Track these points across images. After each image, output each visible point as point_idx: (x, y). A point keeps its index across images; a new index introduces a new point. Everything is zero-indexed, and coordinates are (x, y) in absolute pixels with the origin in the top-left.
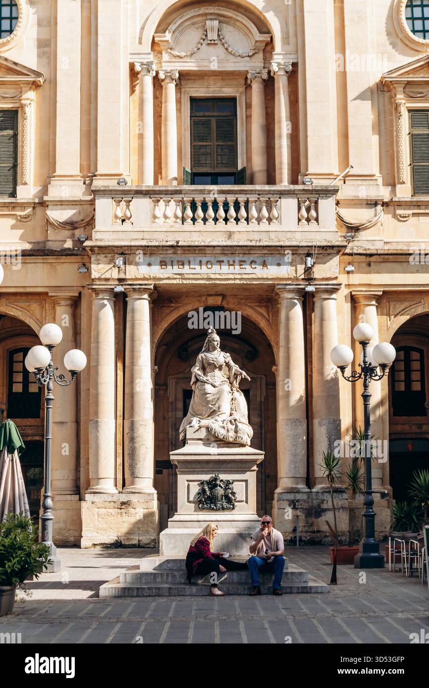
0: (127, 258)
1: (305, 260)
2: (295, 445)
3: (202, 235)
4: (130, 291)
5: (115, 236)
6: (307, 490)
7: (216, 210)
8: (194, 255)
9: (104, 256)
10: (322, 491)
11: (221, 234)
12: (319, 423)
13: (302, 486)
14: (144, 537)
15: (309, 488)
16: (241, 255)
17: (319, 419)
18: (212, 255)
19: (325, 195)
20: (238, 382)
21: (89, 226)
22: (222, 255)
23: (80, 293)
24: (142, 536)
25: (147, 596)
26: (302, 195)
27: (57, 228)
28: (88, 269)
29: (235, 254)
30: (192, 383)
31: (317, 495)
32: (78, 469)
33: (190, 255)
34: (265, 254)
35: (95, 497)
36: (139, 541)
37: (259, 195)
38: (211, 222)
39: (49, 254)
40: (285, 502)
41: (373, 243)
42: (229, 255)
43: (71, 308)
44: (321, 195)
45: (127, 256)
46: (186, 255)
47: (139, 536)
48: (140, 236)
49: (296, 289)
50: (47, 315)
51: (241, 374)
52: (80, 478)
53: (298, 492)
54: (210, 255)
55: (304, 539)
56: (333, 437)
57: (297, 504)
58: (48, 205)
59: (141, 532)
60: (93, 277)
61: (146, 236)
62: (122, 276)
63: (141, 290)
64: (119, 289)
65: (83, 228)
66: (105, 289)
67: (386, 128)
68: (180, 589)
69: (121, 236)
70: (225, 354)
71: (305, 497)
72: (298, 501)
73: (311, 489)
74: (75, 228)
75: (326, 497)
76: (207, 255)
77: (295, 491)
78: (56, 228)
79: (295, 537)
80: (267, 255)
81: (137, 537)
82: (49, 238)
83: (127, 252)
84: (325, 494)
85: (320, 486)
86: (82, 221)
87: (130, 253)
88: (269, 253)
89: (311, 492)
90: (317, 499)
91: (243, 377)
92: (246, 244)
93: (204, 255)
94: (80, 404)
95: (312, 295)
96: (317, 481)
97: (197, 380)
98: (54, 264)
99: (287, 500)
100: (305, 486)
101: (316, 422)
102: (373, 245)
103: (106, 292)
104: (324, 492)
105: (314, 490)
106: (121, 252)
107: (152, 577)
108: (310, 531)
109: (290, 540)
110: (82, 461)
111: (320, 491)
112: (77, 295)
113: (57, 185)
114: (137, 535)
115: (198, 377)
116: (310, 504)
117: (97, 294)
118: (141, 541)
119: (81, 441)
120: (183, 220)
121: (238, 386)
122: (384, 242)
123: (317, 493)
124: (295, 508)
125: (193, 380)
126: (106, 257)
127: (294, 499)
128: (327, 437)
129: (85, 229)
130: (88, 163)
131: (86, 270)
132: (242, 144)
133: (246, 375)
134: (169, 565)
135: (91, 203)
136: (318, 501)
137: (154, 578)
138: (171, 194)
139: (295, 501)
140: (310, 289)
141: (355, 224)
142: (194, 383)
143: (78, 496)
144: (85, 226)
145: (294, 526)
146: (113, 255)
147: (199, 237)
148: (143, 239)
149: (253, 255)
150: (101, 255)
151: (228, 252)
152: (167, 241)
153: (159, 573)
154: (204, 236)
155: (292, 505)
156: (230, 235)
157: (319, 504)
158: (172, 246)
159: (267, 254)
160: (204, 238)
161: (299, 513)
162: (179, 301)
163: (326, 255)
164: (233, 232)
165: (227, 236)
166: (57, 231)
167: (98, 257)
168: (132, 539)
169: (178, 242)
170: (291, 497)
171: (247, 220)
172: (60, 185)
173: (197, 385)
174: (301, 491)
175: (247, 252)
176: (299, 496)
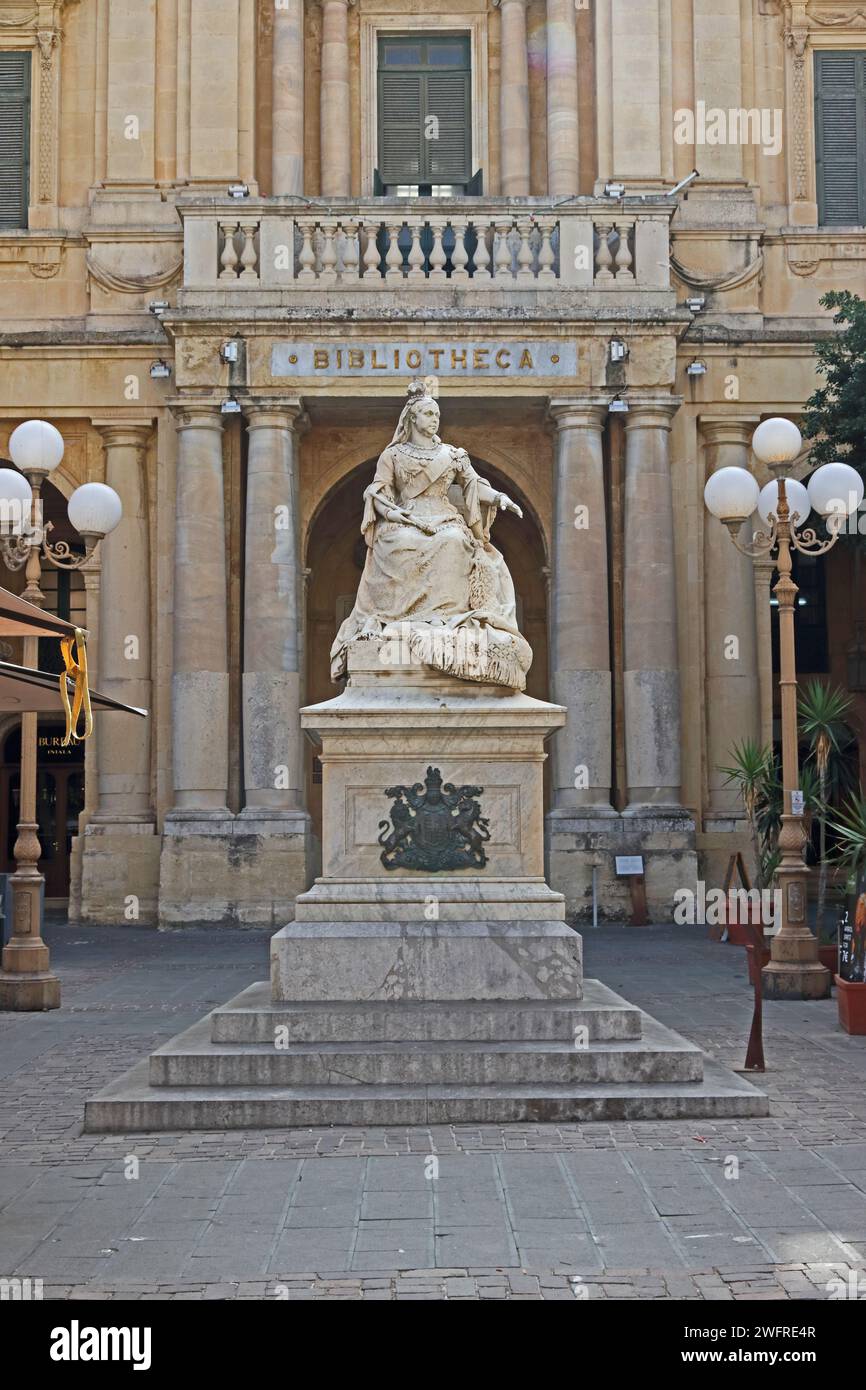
0: (247, 346)
1: (607, 350)
2: (587, 723)
3: (399, 299)
4: (254, 412)
5: (222, 300)
6: (614, 813)
7: (427, 248)
8: (383, 339)
9: (202, 340)
10: (644, 815)
11: (439, 297)
12: (636, 679)
13: (603, 806)
14: (284, 908)
15: (616, 809)
16: (478, 339)
17: (636, 671)
18: (421, 338)
19: (648, 218)
20: (489, 525)
21: (173, 285)
22: (440, 339)
23: (155, 421)
24: (279, 906)
25: (227, 1128)
26: (602, 217)
27: (110, 289)
28: (170, 372)
29: (466, 336)
30: (364, 525)
31: (633, 824)
32: (153, 773)
33: (376, 339)
34: (528, 336)
35: (185, 829)
36: (273, 916)
37: (515, 216)
38: (416, 273)
39: (91, 341)
40: (569, 836)
41: (742, 318)
42: (455, 338)
43: (138, 451)
44: (640, 217)
45: (248, 341)
46: (367, 338)
47: (273, 907)
48: (274, 299)
49: (590, 408)
50: (91, 465)
51: (497, 502)
52: (156, 790)
53: (596, 817)
54: (416, 339)
55: (607, 911)
56: (665, 708)
57: (592, 841)
58: (90, 243)
59: (277, 898)
60: (178, 383)
61: (288, 300)
62: (237, 382)
63: (275, 408)
64: (232, 407)
65: (161, 290)
66: (203, 408)
67: (769, 90)
68: (325, 1107)
69: (235, 299)
70: (454, 449)
71: (609, 828)
72: (594, 835)
73: (620, 812)
74: (145, 290)
75: (653, 828)
76: (411, 339)
77: (588, 816)
78: (106, 290)
79: (590, 908)
80: (531, 339)
81: (270, 909)
82: (93, 310)
83: (247, 333)
84: (650, 822)
85: (639, 806)
86: (160, 274)
87: (253, 333)
88: (535, 333)
89: (620, 817)
90: (634, 831)
91: (504, 508)
92: (489, 314)
93: (405, 339)
94: (156, 643)
95: (622, 419)
96: (632, 797)
97: (379, 518)
98: (103, 362)
99: (572, 833)
100: (608, 806)
101: (630, 676)
102: (743, 322)
103: (205, 414)
104: (647, 817)
105: (625, 814)
106: (235, 333)
107: (246, 1067)
108: (618, 895)
109: (578, 914)
110: (161, 758)
111: (639, 815)
112: (149, 423)
113: (108, 202)
114: (270, 904)
115: (382, 509)
116: (620, 842)
117: (188, 418)
118: (277, 915)
119: (158, 716)
120: (363, 268)
121: (489, 536)
122: (764, 318)
123: (634, 819)
124: (589, 849)
125: (368, 516)
126: (204, 343)
127: (586, 831)
128: (653, 706)
129: (166, 291)
130: (173, 159)
131: (167, 373)
132: (480, 127)
133: (510, 502)
134: (296, 1028)
135: (177, 239)
136: (636, 834)
137: (250, 1069)
138: (337, 215)
139: (589, 836)
140: (619, 407)
141: (706, 280)
142: (370, 524)
143: (152, 826)
144: (163, 285)
145: (588, 885)
146: (220, 338)
147: (394, 301)
148: (280, 307)
149: (504, 339)
150: (194, 338)
151: (451, 333)
152: (329, 311)
153: (264, 1057)
154: (404, 299)
155: (584, 844)
156: (456, 296)
157: (638, 842)
158: (339, 320)
159: (532, 336)
160: (404, 304)
161: (598, 861)
162: (355, 439)
163: (651, 338)
164: (464, 293)
165: (450, 300)
166: (109, 295)
167: (190, 342)
168: (260, 911)
169: (350, 312)
170: (581, 827)
171: (490, 267)
172: (115, 203)
173: (378, 531)
174: (601, 816)
175: (492, 333)
176: (596, 827)
